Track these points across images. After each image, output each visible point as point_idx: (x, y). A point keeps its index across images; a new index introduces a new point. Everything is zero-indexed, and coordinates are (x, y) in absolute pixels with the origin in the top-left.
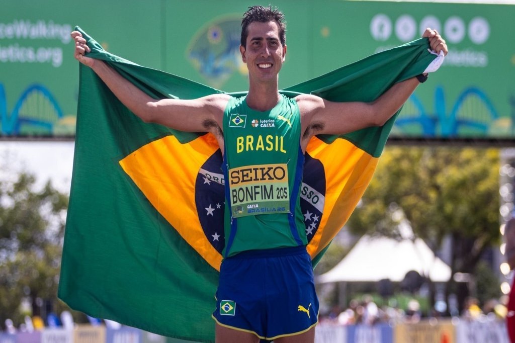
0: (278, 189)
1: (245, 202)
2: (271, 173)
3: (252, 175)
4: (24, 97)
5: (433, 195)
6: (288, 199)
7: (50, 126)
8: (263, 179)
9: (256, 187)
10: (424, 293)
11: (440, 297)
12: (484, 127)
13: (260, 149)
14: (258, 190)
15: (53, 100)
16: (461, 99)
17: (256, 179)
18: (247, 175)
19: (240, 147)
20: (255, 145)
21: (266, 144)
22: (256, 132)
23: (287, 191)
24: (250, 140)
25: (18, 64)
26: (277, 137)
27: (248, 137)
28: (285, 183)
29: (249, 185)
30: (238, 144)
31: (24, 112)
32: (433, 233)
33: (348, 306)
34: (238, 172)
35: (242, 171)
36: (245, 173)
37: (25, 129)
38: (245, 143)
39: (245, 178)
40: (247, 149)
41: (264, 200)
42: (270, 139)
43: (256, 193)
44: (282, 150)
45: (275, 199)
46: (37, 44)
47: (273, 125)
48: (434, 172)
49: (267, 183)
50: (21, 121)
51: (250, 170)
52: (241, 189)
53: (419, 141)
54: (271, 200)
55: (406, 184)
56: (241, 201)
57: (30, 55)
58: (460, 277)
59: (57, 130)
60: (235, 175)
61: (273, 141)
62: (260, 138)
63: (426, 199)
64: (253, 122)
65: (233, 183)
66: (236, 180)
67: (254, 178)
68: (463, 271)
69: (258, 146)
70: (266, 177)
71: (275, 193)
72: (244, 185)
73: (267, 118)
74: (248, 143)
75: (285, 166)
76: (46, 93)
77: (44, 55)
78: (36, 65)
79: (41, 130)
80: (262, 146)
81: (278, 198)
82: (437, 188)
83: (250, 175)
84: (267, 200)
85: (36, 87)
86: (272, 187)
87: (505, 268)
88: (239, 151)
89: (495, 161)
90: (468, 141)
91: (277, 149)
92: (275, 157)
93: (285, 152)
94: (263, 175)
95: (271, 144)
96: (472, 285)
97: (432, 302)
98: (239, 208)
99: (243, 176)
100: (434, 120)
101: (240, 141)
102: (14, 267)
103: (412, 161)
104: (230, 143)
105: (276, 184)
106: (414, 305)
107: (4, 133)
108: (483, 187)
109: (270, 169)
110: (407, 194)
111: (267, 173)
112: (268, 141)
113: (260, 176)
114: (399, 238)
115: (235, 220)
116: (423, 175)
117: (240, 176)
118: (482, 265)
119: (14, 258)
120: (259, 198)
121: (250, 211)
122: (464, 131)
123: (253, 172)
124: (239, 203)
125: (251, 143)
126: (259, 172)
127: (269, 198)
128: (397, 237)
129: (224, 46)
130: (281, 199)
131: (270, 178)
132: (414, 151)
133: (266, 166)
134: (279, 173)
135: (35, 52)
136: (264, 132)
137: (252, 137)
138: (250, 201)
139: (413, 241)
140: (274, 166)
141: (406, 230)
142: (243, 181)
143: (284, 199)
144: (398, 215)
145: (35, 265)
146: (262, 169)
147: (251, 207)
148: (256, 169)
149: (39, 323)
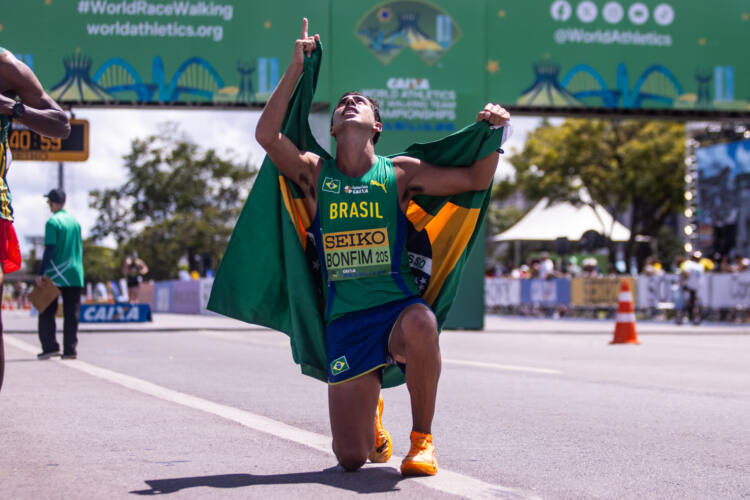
0: (377, 253)
1: (340, 266)
2: (369, 238)
3: (348, 240)
4: (183, 68)
5: (614, 164)
6: (389, 262)
7: (210, 94)
8: (360, 244)
9: (352, 253)
10: (604, 252)
11: (620, 255)
12: (670, 101)
13: (354, 216)
14: (354, 255)
15: (213, 71)
16: (645, 76)
17: (353, 245)
18: (342, 241)
19: (334, 214)
20: (348, 212)
21: (360, 211)
22: (350, 199)
23: (388, 254)
24: (344, 207)
25: (177, 39)
26: (371, 204)
27: (341, 204)
28: (386, 247)
29: (345, 250)
30: (332, 211)
31: (182, 82)
32: (613, 200)
33: (523, 262)
34: (333, 237)
35: (338, 236)
36: (340, 239)
37: (182, 97)
38: (338, 210)
39: (341, 244)
40: (341, 216)
41: (362, 265)
42: (364, 206)
43: (353, 258)
44: (378, 216)
45: (375, 263)
46: (197, 21)
47: (367, 191)
48: (615, 144)
49: (365, 248)
50: (179, 90)
51: (346, 236)
52: (336, 254)
53: (600, 112)
54: (370, 264)
55: (585, 154)
56: (336, 265)
57: (190, 31)
58: (640, 238)
59: (216, 99)
60: (329, 239)
61: (368, 207)
62: (354, 205)
63: (608, 168)
64: (347, 188)
65: (327, 247)
66: (331, 245)
67: (350, 243)
68: (644, 233)
69: (352, 214)
70: (364, 242)
71: (374, 257)
72: (339, 251)
73: (359, 184)
74: (341, 210)
75: (384, 230)
76: (206, 65)
77: (204, 31)
78: (196, 40)
79: (199, 98)
80: (356, 213)
81: (378, 261)
82: (618, 158)
83: (346, 241)
84: (365, 264)
85: (196, 60)
86: (370, 252)
87: (689, 230)
88: (332, 218)
89: (679, 135)
90: (652, 114)
91: (372, 215)
92: (371, 223)
93: (381, 217)
94: (360, 241)
95: (366, 210)
96: (654, 245)
97: (612, 259)
98: (334, 272)
99: (338, 241)
100: (617, 94)
101: (334, 208)
102: (172, 225)
103: (592, 133)
104: (323, 210)
105: (375, 248)
106: (591, 261)
107: (161, 101)
108: (667, 158)
109: (367, 234)
110: (587, 163)
111: (364, 238)
112: (362, 208)
113: (356, 241)
114: (579, 204)
115: (333, 284)
116: (604, 146)
117: (335, 241)
118: (665, 230)
119: (170, 218)
120: (356, 263)
121: (346, 275)
122: (647, 104)
123: (349, 237)
124: (333, 267)
125: (345, 211)
126: (356, 238)
127: (367, 262)
128: (576, 202)
129: (396, 25)
130: (381, 263)
131: (369, 243)
132: (595, 123)
133: (363, 232)
134: (378, 238)
135: (195, 29)
136: (357, 199)
137: (346, 204)
138: (346, 265)
139: (592, 206)
140: (373, 231)
141: (585, 196)
142: (338, 246)
143: (385, 263)
144: (577, 182)
145: (193, 225)
146: (359, 235)
147: (347, 271)
148: (352, 235)
149: (196, 276)
